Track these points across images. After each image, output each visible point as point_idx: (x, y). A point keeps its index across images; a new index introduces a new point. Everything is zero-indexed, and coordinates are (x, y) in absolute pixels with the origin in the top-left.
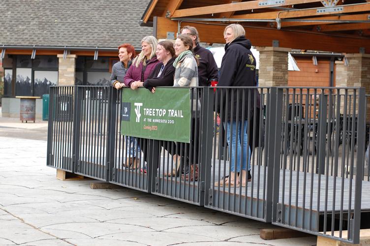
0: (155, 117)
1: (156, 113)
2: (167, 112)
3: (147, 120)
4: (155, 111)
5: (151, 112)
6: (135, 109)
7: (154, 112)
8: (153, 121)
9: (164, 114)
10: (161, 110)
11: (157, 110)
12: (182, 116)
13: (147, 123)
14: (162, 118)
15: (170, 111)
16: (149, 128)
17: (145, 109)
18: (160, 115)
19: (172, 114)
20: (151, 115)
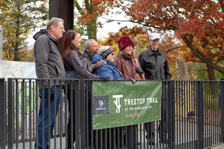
0: (137, 106)
1: (137, 103)
2: (146, 100)
3: (129, 109)
4: (137, 101)
5: (133, 102)
6: (115, 101)
7: (135, 102)
8: (135, 109)
9: (144, 102)
10: (141, 99)
11: (138, 99)
12: (157, 102)
13: (129, 112)
14: (142, 105)
15: (148, 99)
16: (132, 115)
17: (126, 100)
18: (141, 104)
19: (151, 101)
20: (132, 104)
